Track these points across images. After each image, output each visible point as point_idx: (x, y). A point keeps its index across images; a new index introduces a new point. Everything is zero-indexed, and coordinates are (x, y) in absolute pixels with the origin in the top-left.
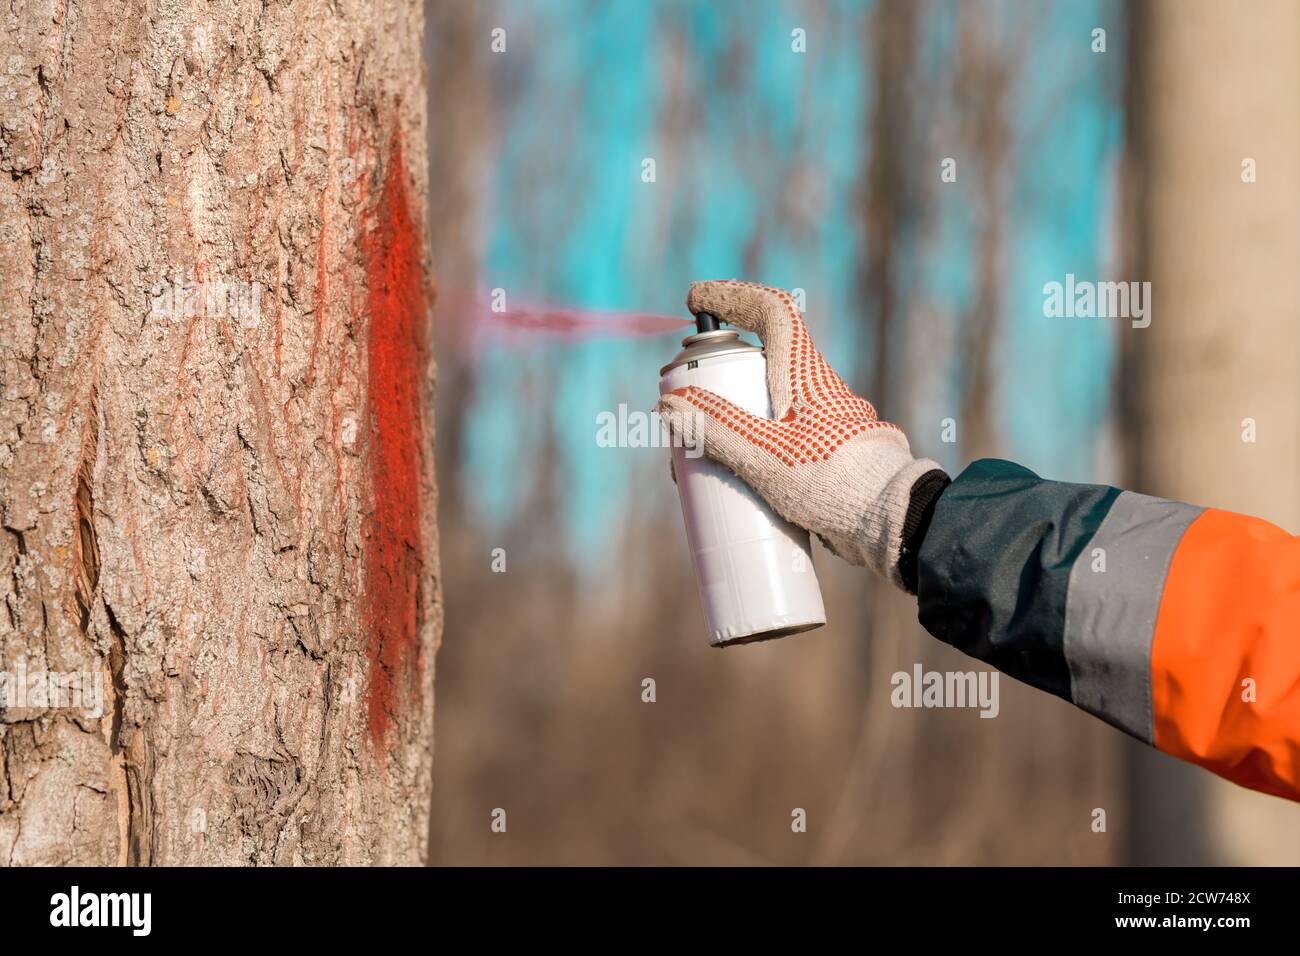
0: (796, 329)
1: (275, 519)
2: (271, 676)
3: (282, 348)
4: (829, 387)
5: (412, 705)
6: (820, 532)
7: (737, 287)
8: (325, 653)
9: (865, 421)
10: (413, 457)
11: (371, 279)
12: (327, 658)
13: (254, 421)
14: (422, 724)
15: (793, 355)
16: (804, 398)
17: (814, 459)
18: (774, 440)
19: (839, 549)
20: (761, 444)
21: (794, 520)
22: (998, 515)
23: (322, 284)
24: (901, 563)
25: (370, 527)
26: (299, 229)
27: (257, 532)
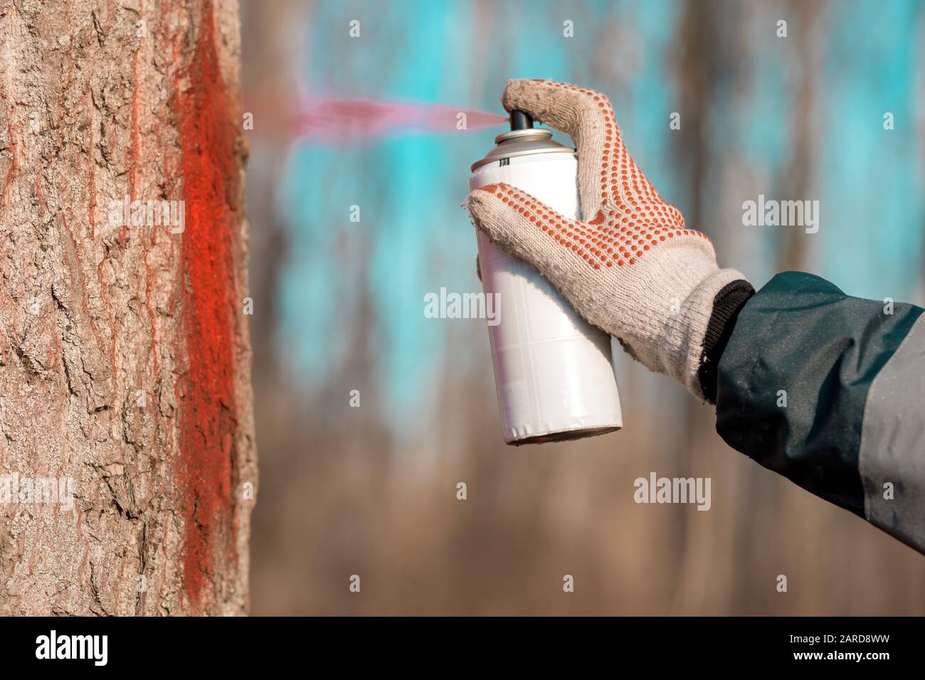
0: (610, 132)
1: (89, 379)
2: (87, 535)
3: (96, 209)
4: (639, 192)
5: (227, 564)
6: (622, 336)
7: (553, 87)
8: (141, 512)
9: (673, 228)
10: (226, 316)
11: (184, 139)
12: (142, 517)
13: (68, 282)
14: (238, 583)
15: (605, 158)
16: (614, 202)
17: (620, 263)
18: (582, 241)
19: (640, 354)
20: (568, 245)
21: (596, 322)
22: (801, 327)
23: (135, 145)
24: (701, 371)
25: (184, 387)
26: (111, 90)
27: (71, 390)
